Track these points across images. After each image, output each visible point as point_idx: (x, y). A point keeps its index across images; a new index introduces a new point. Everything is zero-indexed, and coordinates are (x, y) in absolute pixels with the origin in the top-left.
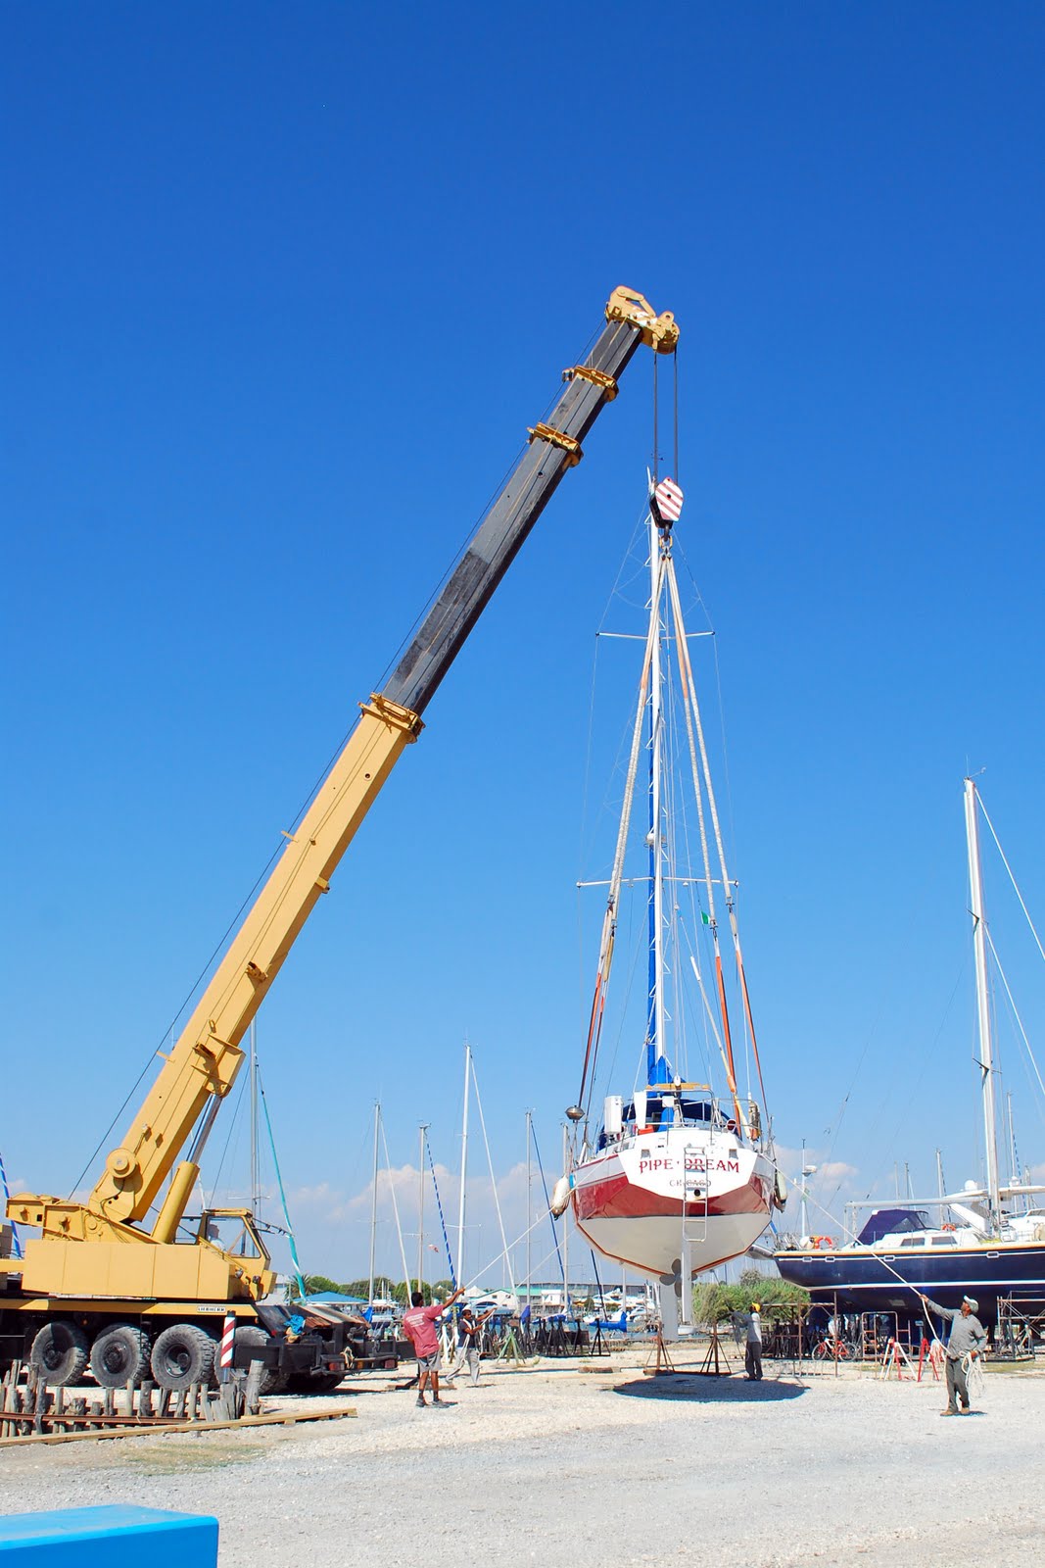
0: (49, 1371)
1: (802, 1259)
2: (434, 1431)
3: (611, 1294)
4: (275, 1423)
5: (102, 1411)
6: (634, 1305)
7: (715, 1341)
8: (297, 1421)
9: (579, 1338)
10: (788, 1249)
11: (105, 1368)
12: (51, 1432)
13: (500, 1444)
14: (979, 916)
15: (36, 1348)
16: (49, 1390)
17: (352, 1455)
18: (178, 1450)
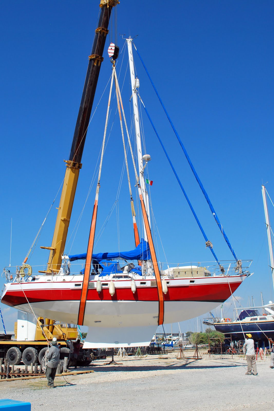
0: (11, 361)
1: (222, 325)
2: (115, 376)
3: (169, 336)
4: (71, 375)
5: (24, 372)
6: (176, 339)
7: (197, 349)
8: (77, 374)
9: (159, 349)
10: (218, 322)
11: (26, 360)
12: (11, 378)
13: (133, 380)
14: (268, 224)
15: (7, 354)
16: (10, 366)
17: (91, 384)
18: (44, 383)
